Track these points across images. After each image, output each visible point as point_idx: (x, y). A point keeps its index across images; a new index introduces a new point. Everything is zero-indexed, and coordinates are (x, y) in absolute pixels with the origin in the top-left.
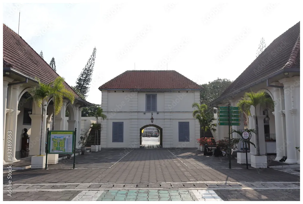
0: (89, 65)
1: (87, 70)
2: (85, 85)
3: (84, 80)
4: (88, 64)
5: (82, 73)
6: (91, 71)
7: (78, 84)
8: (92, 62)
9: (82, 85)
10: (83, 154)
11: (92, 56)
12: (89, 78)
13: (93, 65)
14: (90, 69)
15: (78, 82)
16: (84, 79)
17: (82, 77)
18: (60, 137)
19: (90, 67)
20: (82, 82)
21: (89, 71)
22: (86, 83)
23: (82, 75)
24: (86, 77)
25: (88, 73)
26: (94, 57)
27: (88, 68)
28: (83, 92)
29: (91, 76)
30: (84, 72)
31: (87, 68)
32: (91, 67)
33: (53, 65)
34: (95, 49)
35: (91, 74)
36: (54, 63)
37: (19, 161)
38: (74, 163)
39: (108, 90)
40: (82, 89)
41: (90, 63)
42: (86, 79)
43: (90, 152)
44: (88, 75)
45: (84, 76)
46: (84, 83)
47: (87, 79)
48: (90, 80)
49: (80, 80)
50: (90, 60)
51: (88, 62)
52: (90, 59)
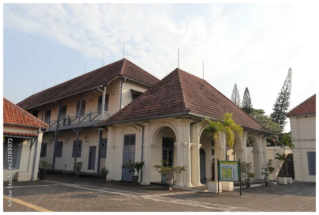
0: (285, 88)
1: (284, 94)
2: (283, 111)
3: (282, 106)
4: (283, 87)
5: (278, 98)
6: (288, 94)
7: (275, 111)
8: (289, 84)
9: (279, 111)
10: (266, 185)
11: (288, 78)
12: (287, 102)
13: (289, 87)
14: (287, 92)
15: (275, 108)
16: (281, 104)
17: (279, 102)
18: (227, 167)
19: (286, 90)
20: (279, 107)
21: (286, 95)
22: (284, 108)
23: (279, 100)
24: (283, 102)
25: (285, 97)
26: (290, 78)
27: (285, 91)
28: (282, 118)
29: (289, 99)
30: (280, 97)
31: (283, 91)
32: (288, 90)
33: (248, 94)
34: (290, 69)
35: (288, 97)
36: (248, 93)
37: (204, 185)
38: (241, 191)
39: (297, 115)
40: (280, 115)
41: (286, 86)
42: (283, 103)
43: (278, 184)
44: (286, 99)
45: (281, 101)
46: (281, 108)
47: (285, 104)
48: (289, 105)
49: (277, 105)
50: (286, 83)
51: (284, 86)
52: (286, 81)
